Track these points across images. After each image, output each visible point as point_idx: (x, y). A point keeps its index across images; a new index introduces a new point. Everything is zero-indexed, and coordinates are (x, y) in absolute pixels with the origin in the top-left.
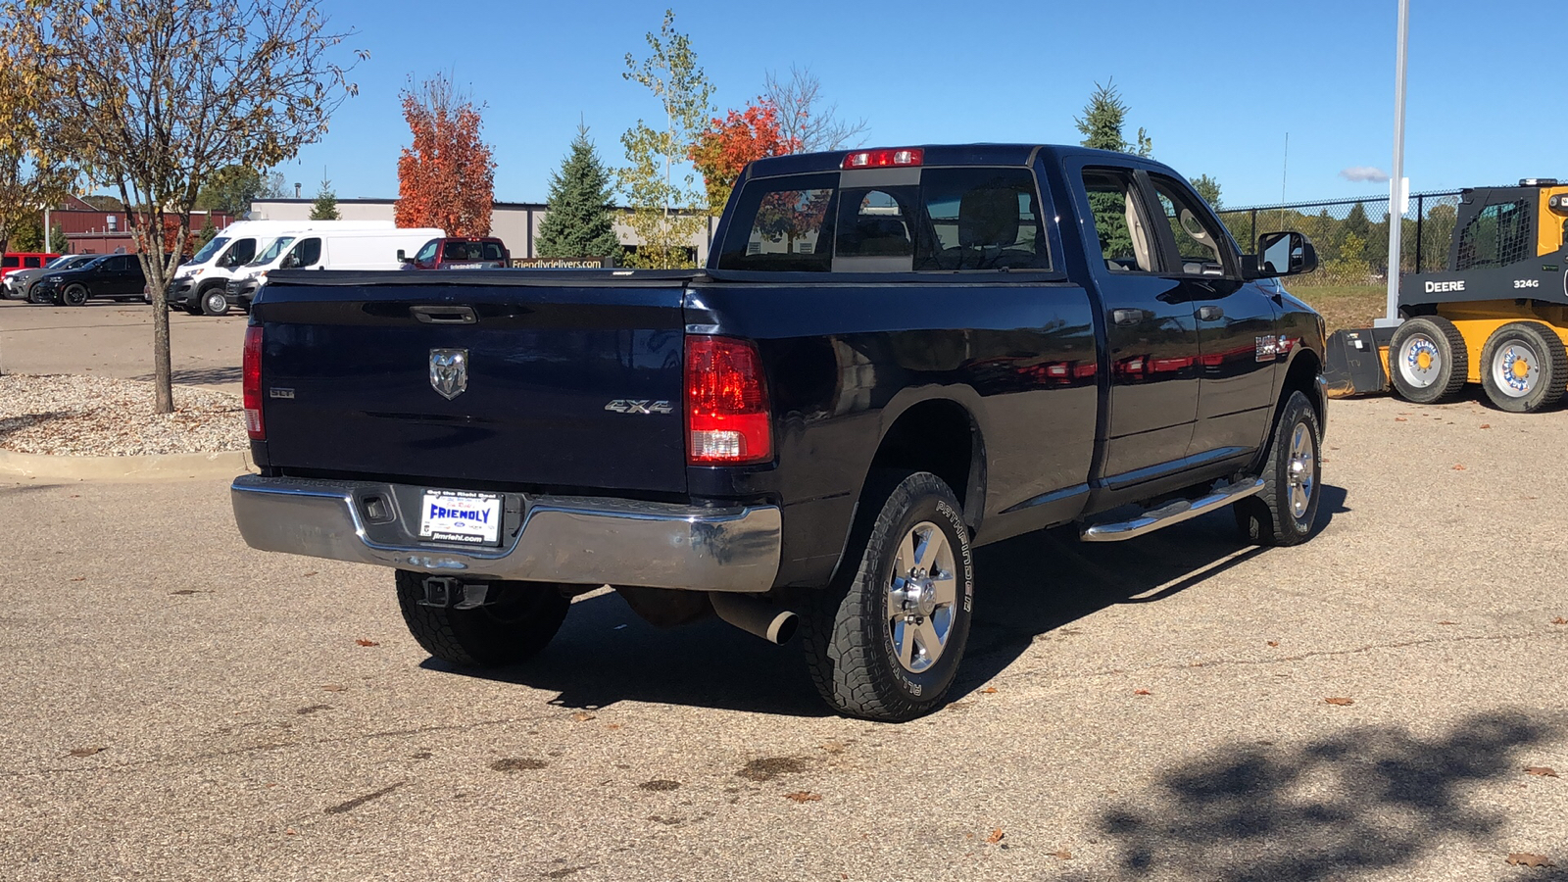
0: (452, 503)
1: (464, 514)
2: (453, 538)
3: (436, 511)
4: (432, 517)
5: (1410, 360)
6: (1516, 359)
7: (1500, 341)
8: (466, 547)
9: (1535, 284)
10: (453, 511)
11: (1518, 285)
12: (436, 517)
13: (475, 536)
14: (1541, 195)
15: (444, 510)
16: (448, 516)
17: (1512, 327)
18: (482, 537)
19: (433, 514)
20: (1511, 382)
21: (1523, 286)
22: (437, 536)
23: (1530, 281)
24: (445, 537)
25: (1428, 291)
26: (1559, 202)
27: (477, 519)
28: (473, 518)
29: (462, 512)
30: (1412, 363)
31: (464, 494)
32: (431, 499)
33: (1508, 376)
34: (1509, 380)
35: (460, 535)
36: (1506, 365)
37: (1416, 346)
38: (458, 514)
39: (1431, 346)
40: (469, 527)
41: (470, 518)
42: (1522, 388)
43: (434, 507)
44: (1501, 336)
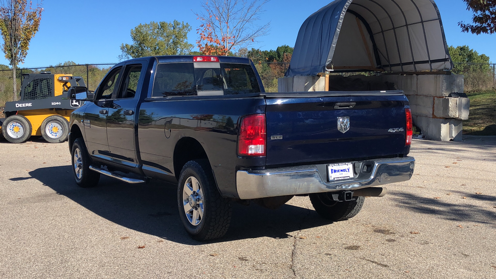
0: (338, 167)
1: (342, 171)
2: (341, 179)
3: (333, 171)
4: (332, 173)
5: (10, 129)
6: (53, 127)
7: (48, 121)
8: (345, 181)
9: (60, 103)
10: (338, 170)
11: (53, 104)
12: (333, 173)
13: (347, 177)
14: (55, 76)
15: (335, 170)
16: (337, 172)
17: (53, 117)
18: (349, 177)
19: (332, 172)
20: (52, 134)
21: (55, 104)
22: (336, 179)
23: (57, 103)
24: (338, 179)
25: (17, 107)
26: (62, 79)
27: (346, 171)
28: (345, 171)
29: (341, 170)
30: (11, 130)
31: (341, 164)
32: (331, 167)
33: (51, 132)
34: (51, 133)
35: (342, 177)
36: (50, 129)
37: (13, 125)
38: (340, 171)
39: (19, 125)
40: (344, 174)
41: (344, 171)
42: (56, 136)
43: (332, 170)
44: (49, 120)
